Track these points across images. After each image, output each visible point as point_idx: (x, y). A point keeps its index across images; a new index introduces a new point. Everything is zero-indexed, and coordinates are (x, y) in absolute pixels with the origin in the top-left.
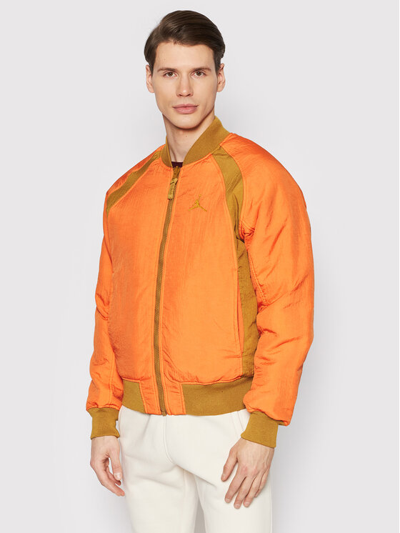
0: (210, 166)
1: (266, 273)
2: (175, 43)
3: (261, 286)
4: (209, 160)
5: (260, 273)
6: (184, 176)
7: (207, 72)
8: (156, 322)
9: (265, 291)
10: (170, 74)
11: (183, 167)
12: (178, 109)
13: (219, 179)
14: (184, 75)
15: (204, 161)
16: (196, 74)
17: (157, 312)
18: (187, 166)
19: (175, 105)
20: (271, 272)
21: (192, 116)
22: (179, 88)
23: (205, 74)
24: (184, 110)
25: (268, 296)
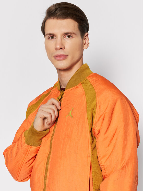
0: (80, 90)
1: (106, 158)
2: (54, 18)
3: (103, 166)
4: (80, 87)
5: (102, 158)
6: (66, 96)
7: (74, 35)
8: (45, 183)
9: (106, 170)
10: (52, 38)
11: (65, 91)
12: (56, 58)
13: (84, 98)
14: (59, 37)
15: (77, 87)
16: (67, 37)
17: (45, 177)
18: (68, 90)
19: (54, 55)
20: (108, 158)
21: (64, 61)
22: (56, 44)
23: (72, 37)
24: (59, 58)
25: (107, 173)
